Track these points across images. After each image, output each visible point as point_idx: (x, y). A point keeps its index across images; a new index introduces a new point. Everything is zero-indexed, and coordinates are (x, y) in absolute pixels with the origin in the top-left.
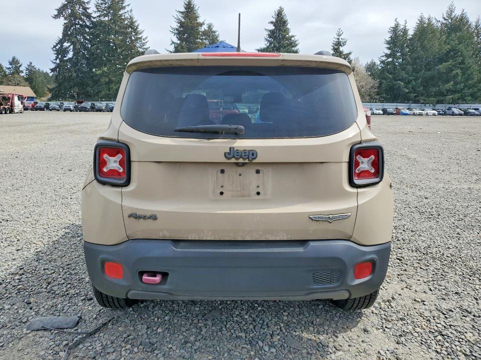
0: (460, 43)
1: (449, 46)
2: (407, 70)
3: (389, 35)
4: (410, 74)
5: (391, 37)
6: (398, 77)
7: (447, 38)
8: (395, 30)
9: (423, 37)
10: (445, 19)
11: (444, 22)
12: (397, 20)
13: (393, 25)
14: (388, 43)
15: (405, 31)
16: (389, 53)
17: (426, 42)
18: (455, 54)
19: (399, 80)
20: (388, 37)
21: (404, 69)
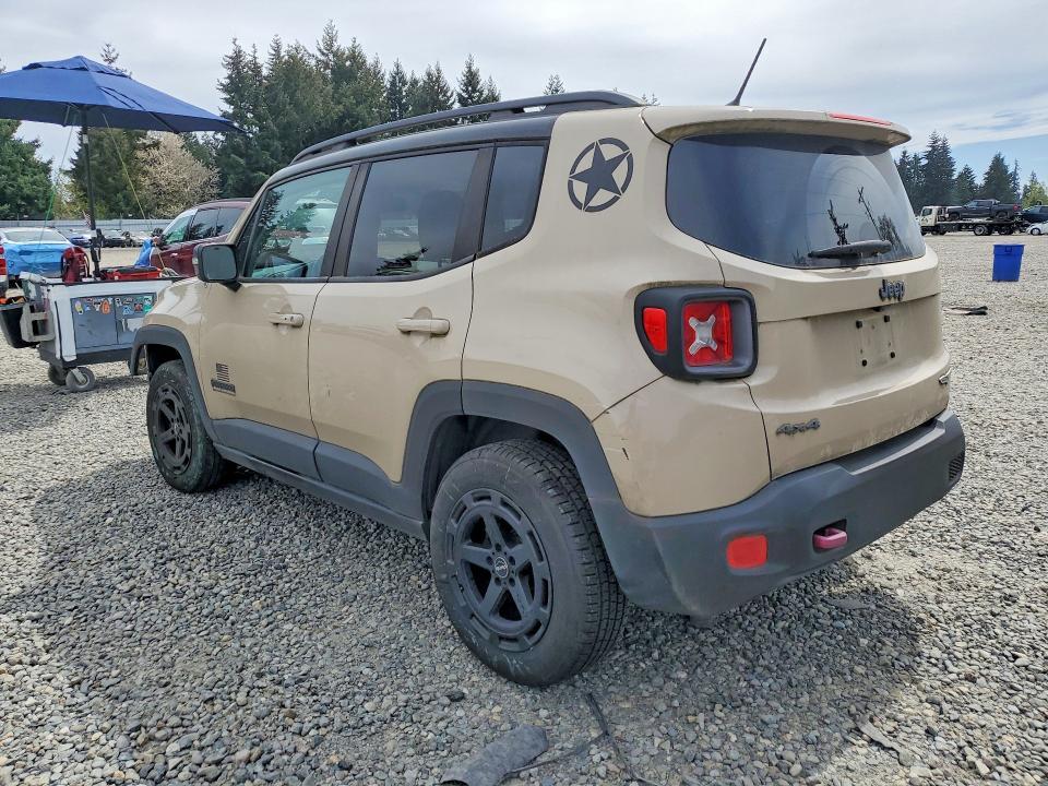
0: (358, 104)
1: (341, 107)
2: (272, 149)
3: (227, 72)
4: (280, 158)
5: (230, 77)
6: (257, 162)
7: (336, 89)
8: (235, 61)
9: (292, 84)
10: (323, 54)
11: (322, 58)
12: (237, 43)
13: (231, 53)
14: (226, 89)
15: (256, 69)
16: (231, 111)
17: (298, 94)
18: (352, 122)
19: (260, 169)
20: (223, 75)
21: (266, 147)
